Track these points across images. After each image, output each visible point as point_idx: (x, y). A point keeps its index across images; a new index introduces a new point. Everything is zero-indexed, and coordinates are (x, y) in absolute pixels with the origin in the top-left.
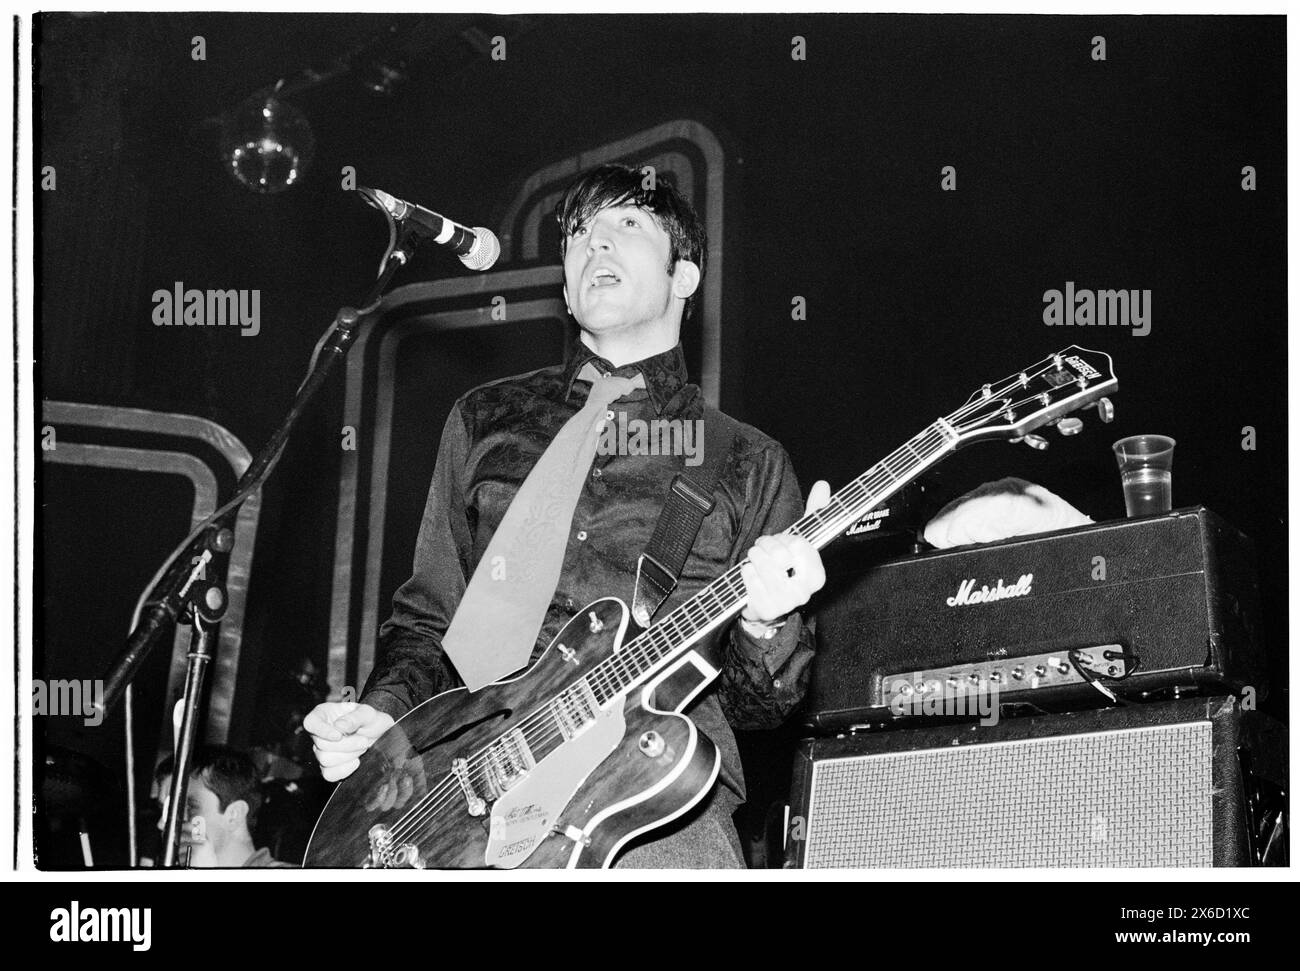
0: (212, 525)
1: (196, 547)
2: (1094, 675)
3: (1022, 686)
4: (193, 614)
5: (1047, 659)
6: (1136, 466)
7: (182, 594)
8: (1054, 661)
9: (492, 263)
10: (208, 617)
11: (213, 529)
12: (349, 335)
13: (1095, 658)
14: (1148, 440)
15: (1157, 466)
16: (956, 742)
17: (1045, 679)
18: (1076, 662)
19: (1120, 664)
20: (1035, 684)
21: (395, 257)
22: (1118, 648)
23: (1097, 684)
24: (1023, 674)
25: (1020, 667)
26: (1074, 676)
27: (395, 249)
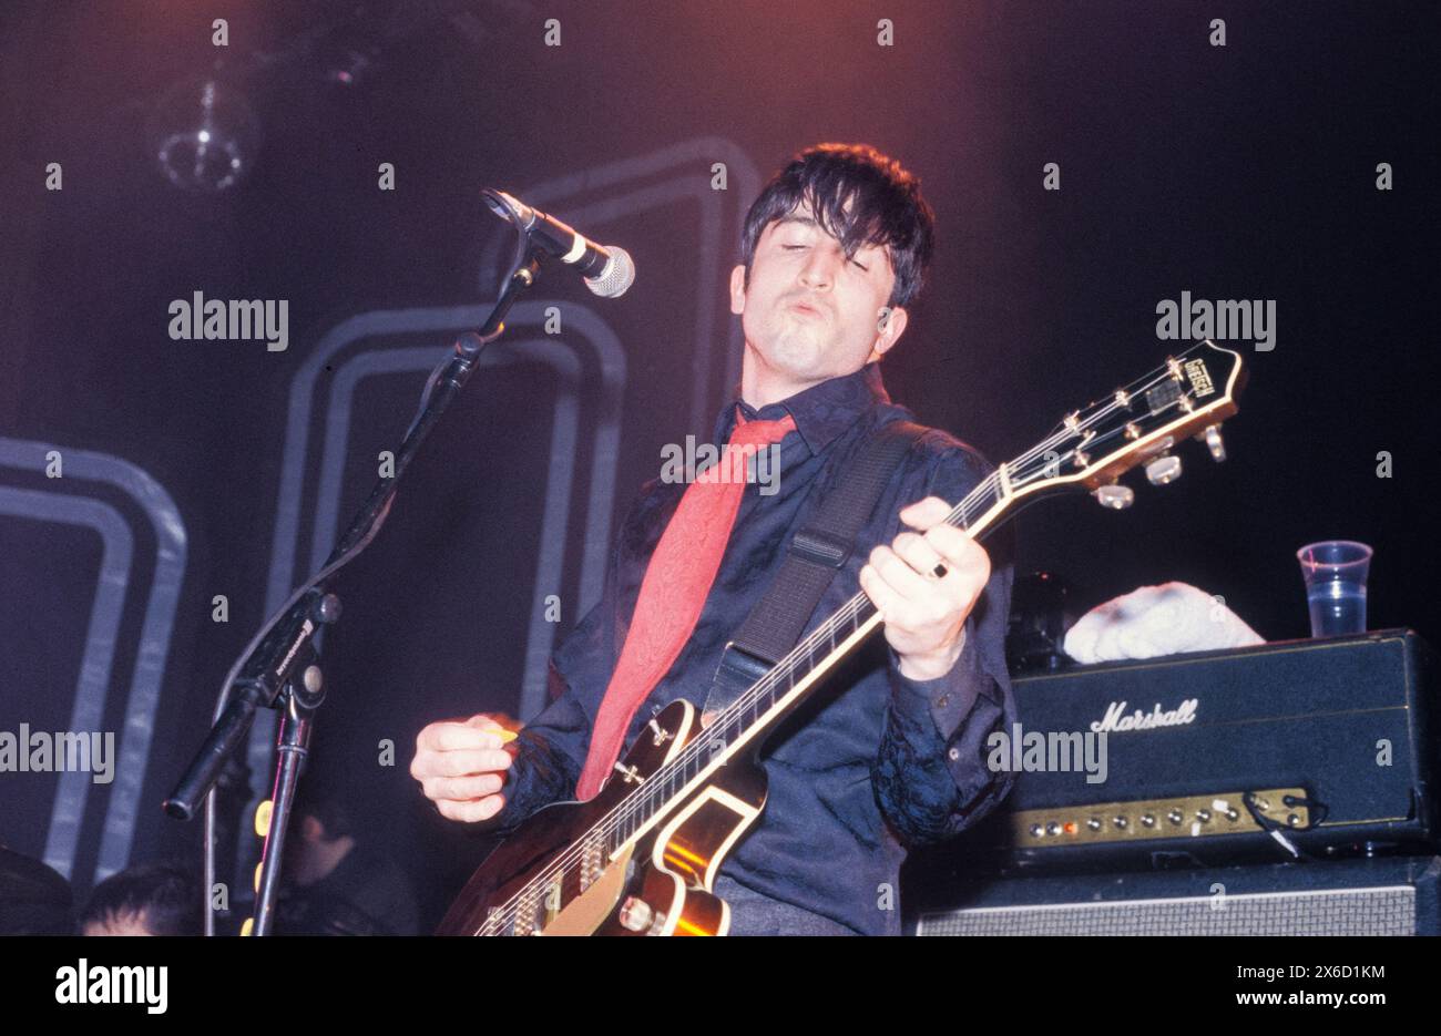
0: (314, 589)
1: (295, 616)
2: (1271, 825)
3: (1179, 832)
4: (288, 698)
5: (1211, 802)
6: (1324, 578)
7: (279, 671)
8: (1220, 805)
9: (625, 290)
10: (310, 703)
11: (316, 594)
12: (469, 367)
13: (1272, 804)
14: (1341, 548)
15: (1349, 579)
16: (1098, 896)
17: (1209, 826)
18: (1253, 809)
19: (1302, 811)
20: (1196, 830)
21: (519, 276)
22: (1301, 793)
23: (1277, 835)
24: (1182, 818)
25: (1178, 810)
26: (1246, 823)
27: (522, 266)
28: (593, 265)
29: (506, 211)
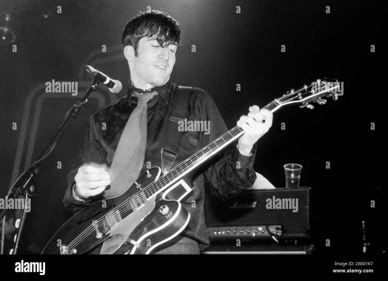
0: (34, 166)
1: (29, 172)
2: (272, 234)
3: (250, 235)
4: (26, 193)
5: (258, 228)
6: (290, 173)
7: (24, 187)
8: (260, 229)
9: (119, 92)
10: (31, 194)
11: (34, 167)
12: (77, 110)
13: (273, 229)
14: (294, 165)
15: (296, 173)
16: (228, 250)
17: (257, 234)
18: (268, 230)
19: (280, 231)
20: (254, 235)
21: (92, 87)
22: (280, 227)
23: (273, 237)
24: (251, 232)
25: (250, 229)
26: (266, 234)
27: (93, 84)
28: (111, 85)
29: (89, 70)
